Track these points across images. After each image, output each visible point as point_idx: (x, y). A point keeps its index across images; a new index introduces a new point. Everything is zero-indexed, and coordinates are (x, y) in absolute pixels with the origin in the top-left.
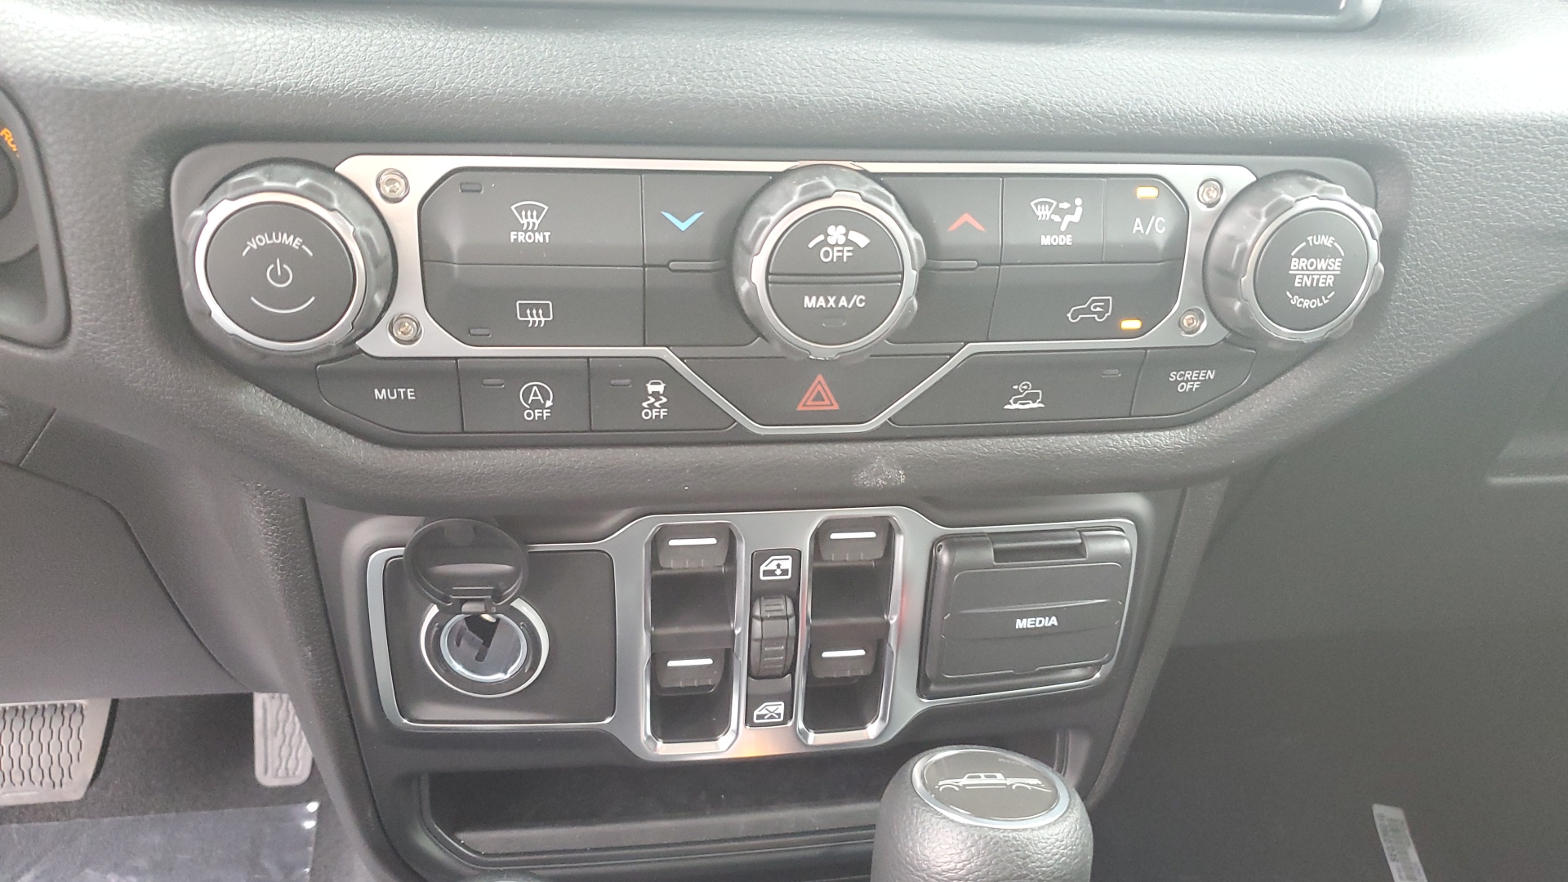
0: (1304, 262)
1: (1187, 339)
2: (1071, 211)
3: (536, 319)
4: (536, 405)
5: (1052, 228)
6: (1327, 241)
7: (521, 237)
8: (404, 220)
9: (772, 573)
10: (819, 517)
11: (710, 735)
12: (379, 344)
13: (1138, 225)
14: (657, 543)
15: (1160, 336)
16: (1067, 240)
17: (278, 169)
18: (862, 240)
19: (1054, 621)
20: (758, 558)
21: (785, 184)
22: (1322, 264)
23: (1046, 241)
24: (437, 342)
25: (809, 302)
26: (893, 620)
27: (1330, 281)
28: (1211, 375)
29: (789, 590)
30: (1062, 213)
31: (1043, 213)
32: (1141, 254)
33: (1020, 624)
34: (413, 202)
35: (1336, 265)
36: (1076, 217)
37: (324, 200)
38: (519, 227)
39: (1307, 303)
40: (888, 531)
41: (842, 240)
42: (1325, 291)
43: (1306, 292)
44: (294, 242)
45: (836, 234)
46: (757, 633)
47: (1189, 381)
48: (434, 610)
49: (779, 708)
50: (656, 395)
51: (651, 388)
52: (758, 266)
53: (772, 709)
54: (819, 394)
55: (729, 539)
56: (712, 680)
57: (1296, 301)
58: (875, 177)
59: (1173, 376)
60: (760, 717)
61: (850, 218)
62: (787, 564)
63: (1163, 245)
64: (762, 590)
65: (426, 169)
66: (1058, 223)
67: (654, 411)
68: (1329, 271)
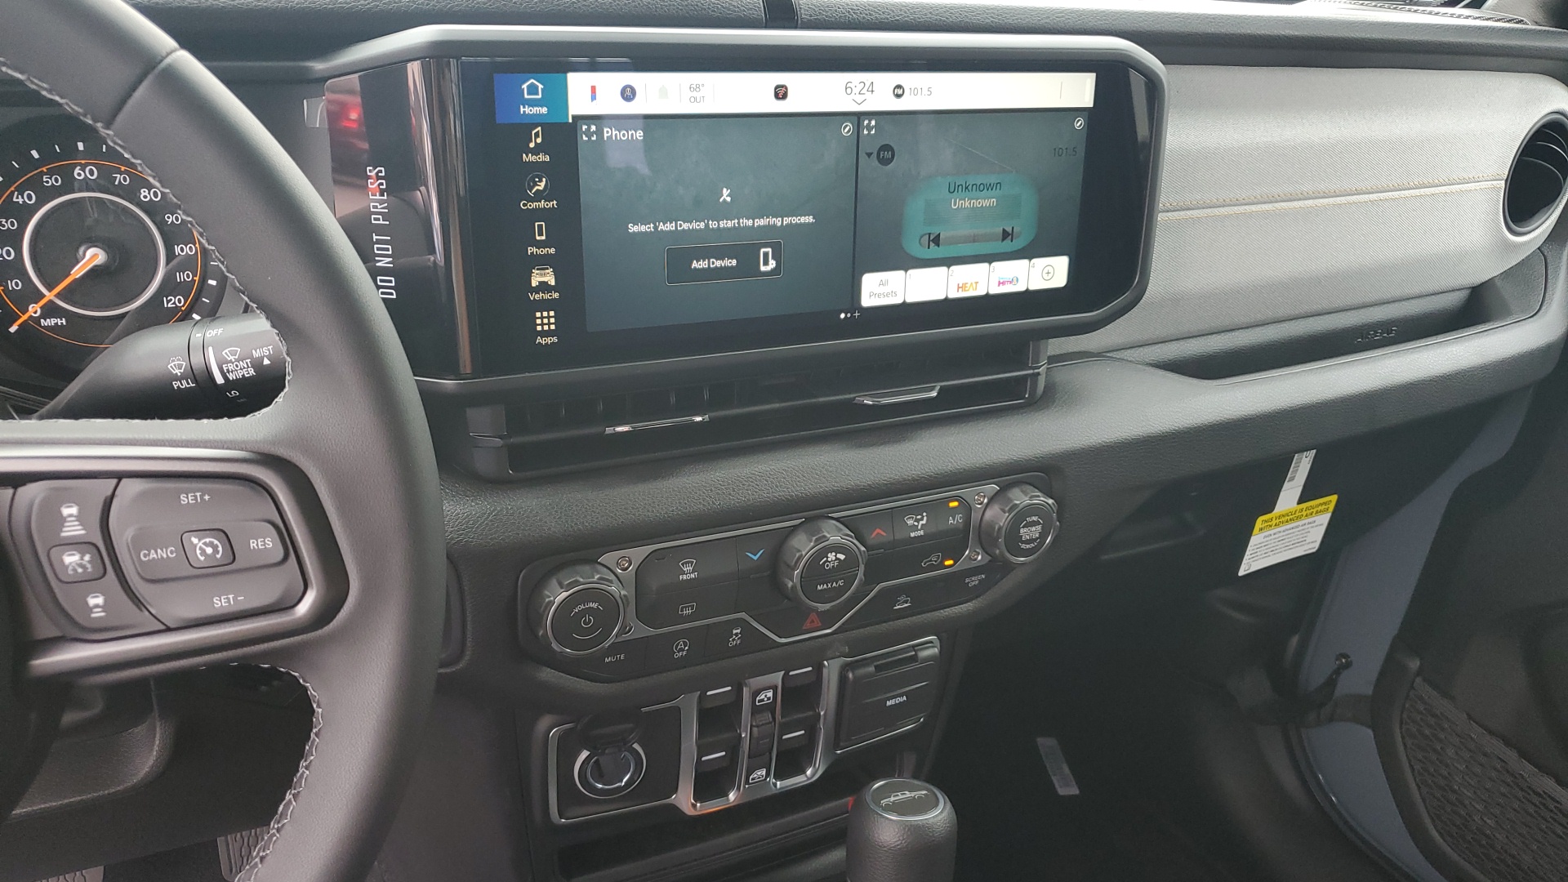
0: (1025, 530)
1: (974, 564)
2: (922, 519)
3: (688, 612)
4: (681, 649)
5: (915, 528)
6: (1035, 518)
7: (685, 577)
8: (628, 577)
9: (763, 700)
11: (724, 794)
13: (951, 521)
14: (701, 696)
15: (962, 564)
16: (922, 533)
18: (842, 557)
19: (903, 698)
20: (755, 694)
21: (801, 530)
22: (1033, 529)
23: (912, 535)
24: (639, 631)
26: (822, 711)
27: (1037, 535)
28: (983, 576)
29: (771, 707)
30: (918, 521)
31: (910, 522)
32: (954, 531)
33: (888, 703)
34: (632, 567)
35: (1039, 528)
36: (924, 522)
37: (606, 582)
38: (684, 573)
39: (1028, 546)
40: (820, 666)
41: (834, 558)
42: (1035, 539)
43: (1028, 542)
44: (594, 605)
45: (831, 556)
46: (755, 733)
47: (974, 581)
48: (585, 754)
49: (763, 772)
50: (736, 634)
51: (734, 632)
52: (796, 573)
53: (759, 773)
54: (813, 622)
55: (739, 687)
57: (1022, 545)
58: (837, 519)
59: (967, 580)
60: (753, 778)
61: (837, 548)
62: (770, 694)
63: (961, 526)
64: (756, 710)
65: (639, 553)
66: (917, 526)
67: (734, 641)
68: (1035, 531)
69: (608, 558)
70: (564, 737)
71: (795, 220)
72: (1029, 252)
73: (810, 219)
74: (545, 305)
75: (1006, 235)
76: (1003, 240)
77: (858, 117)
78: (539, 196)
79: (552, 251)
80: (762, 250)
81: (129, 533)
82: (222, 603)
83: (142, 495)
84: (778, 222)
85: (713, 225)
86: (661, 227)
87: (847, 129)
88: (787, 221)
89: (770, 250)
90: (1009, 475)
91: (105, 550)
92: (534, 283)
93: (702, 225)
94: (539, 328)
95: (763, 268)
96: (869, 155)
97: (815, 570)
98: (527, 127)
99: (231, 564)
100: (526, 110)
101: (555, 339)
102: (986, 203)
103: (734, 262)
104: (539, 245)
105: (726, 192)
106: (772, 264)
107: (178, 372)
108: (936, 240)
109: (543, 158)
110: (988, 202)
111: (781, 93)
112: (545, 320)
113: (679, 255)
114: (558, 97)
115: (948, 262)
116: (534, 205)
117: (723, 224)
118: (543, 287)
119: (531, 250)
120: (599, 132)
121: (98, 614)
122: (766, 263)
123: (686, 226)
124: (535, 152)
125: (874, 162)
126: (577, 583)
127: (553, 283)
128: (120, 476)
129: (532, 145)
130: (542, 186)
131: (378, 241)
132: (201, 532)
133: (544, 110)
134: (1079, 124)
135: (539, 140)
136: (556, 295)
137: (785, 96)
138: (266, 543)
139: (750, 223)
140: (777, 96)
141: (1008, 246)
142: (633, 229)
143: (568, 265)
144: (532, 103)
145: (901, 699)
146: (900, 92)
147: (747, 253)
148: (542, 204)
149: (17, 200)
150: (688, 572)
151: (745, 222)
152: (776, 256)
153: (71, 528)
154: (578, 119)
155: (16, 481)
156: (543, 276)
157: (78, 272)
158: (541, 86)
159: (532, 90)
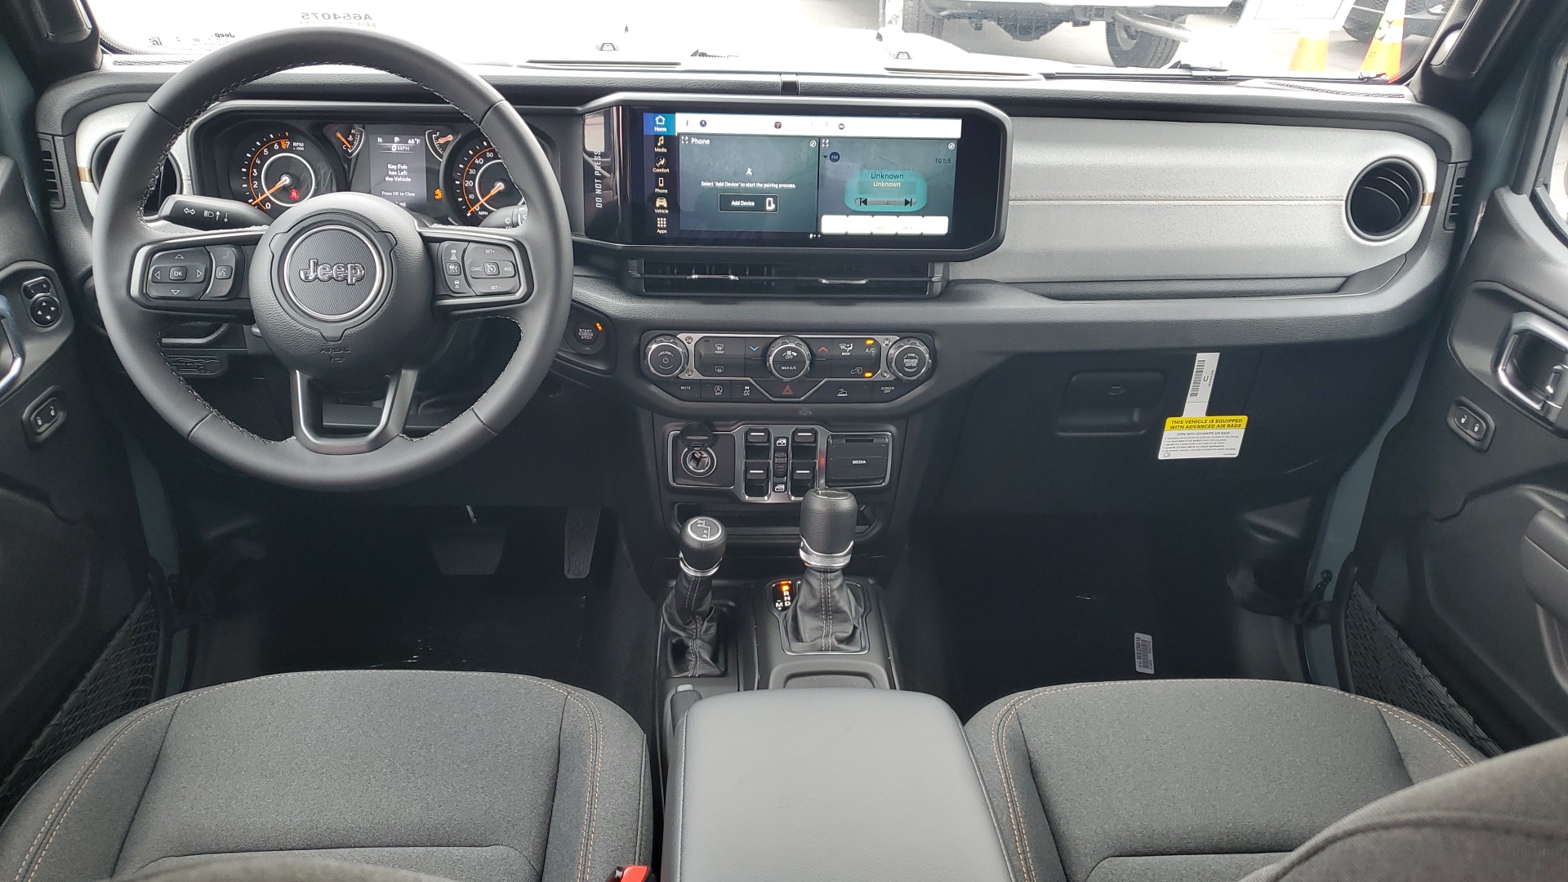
0: (907, 360)
1: (883, 379)
2: (850, 346)
3: (720, 371)
4: (718, 391)
5: (846, 351)
6: (913, 355)
7: (718, 353)
8: (691, 347)
9: (780, 444)
10: (794, 427)
11: (763, 495)
12: (684, 376)
13: (867, 350)
14: (747, 434)
15: (877, 377)
16: (849, 355)
17: (666, 337)
18: (795, 354)
19: (864, 462)
20: (776, 439)
21: (779, 340)
22: (912, 361)
23: (843, 355)
24: (696, 375)
25: (783, 368)
26: (817, 461)
27: (915, 365)
28: (893, 388)
29: (784, 449)
30: (848, 347)
31: (842, 347)
32: (869, 357)
33: (854, 462)
34: (693, 343)
35: (916, 361)
36: (851, 348)
37: (676, 344)
38: (717, 350)
39: (910, 370)
40: (815, 433)
41: (791, 354)
42: (915, 367)
43: (908, 367)
44: (670, 353)
45: (789, 353)
46: (776, 462)
47: (887, 390)
48: (686, 449)
49: (783, 487)
50: (747, 389)
51: (745, 388)
52: (771, 358)
53: (781, 488)
54: (788, 391)
55: (769, 434)
56: (764, 477)
57: (906, 369)
58: (801, 339)
59: (882, 388)
60: (777, 489)
61: (793, 349)
62: (785, 441)
63: (873, 355)
64: (777, 449)
65: (696, 336)
66: (847, 350)
67: (747, 393)
68: (914, 362)
69: (682, 336)
70: (675, 438)
71: (785, 186)
72: (922, 213)
73: (793, 186)
74: (661, 215)
75: (907, 203)
76: (906, 204)
77: (819, 139)
78: (661, 167)
79: (666, 191)
80: (768, 199)
81: (470, 261)
82: (494, 289)
83: (475, 248)
84: (776, 186)
85: (743, 185)
86: (717, 184)
87: (813, 144)
88: (781, 186)
89: (771, 199)
90: (905, 332)
91: (462, 266)
92: (657, 205)
93: (737, 185)
94: (659, 225)
95: (768, 208)
96: (825, 157)
97: (781, 360)
98: (657, 137)
99: (497, 276)
100: (657, 129)
101: (666, 231)
102: (894, 185)
103: (753, 204)
104: (660, 188)
105: (749, 170)
106: (773, 206)
107: (508, 223)
108: (865, 202)
109: (664, 150)
110: (896, 184)
111: (778, 126)
112: (662, 222)
113: (725, 199)
114: (671, 124)
115: (873, 214)
116: (658, 171)
117: (747, 185)
118: (661, 207)
119: (657, 190)
120: (690, 140)
121: (457, 287)
122: (770, 205)
123: (729, 185)
124: (660, 148)
125: (828, 161)
126: (662, 341)
127: (666, 205)
128: (469, 241)
129: (659, 144)
130: (662, 162)
131: (598, 183)
132: (490, 263)
133: (665, 130)
134: (952, 146)
135: (662, 142)
136: (667, 211)
137: (780, 127)
138: (510, 270)
139: (762, 185)
140: (776, 127)
141: (908, 208)
142: (703, 184)
143: (673, 199)
144: (660, 126)
145: (861, 462)
146: (842, 127)
147: (760, 200)
148: (663, 170)
149: (477, 162)
150: (719, 350)
151: (759, 185)
152: (775, 202)
153: (454, 258)
154: (679, 134)
155: (441, 240)
156: (662, 202)
157: (493, 192)
158: (664, 119)
159: (660, 120)
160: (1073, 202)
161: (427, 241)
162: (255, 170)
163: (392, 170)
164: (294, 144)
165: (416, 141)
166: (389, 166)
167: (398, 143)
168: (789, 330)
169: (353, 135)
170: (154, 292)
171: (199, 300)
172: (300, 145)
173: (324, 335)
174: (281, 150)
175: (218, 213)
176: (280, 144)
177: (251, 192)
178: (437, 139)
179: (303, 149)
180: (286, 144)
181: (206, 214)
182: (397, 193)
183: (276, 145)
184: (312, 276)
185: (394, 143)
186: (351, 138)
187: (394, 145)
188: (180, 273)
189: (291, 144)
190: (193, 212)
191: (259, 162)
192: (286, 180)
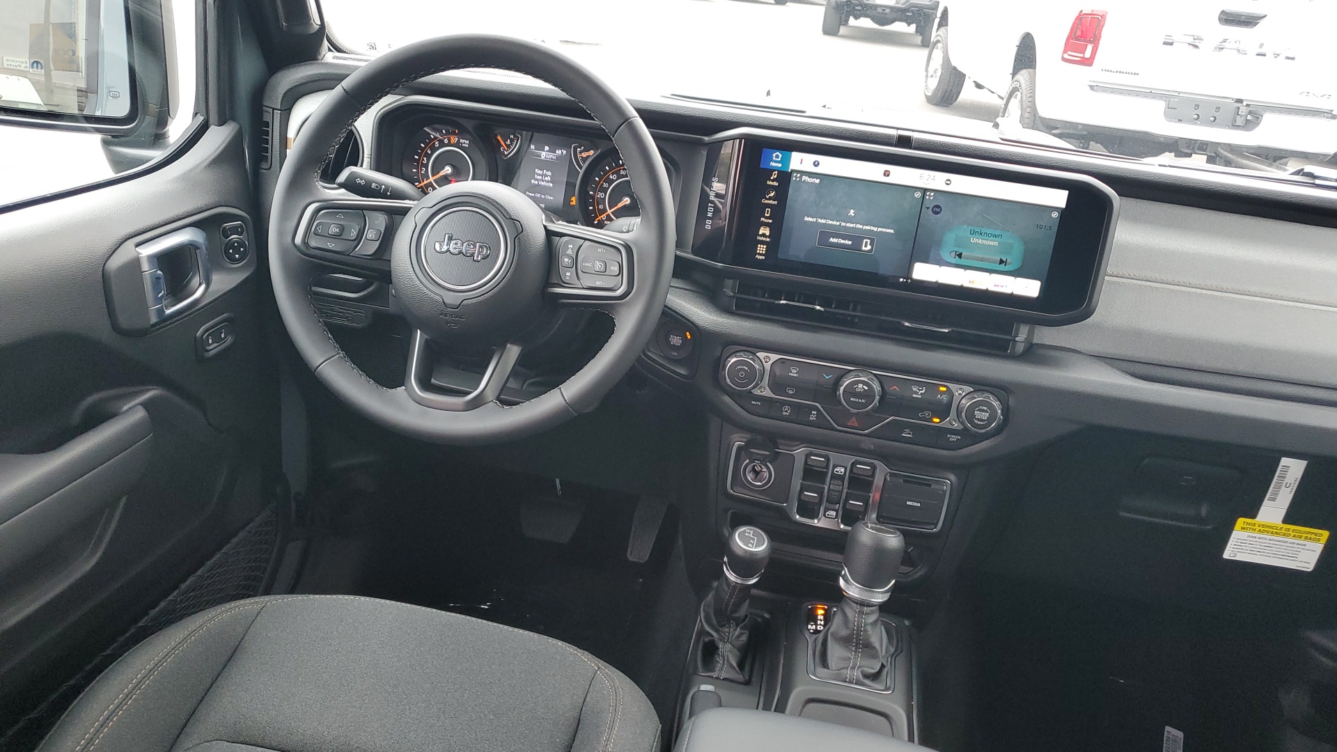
0: (978, 412)
1: (951, 427)
2: (922, 390)
3: (791, 392)
4: (786, 411)
5: (917, 393)
6: (985, 408)
7: (792, 374)
8: (768, 366)
9: (838, 472)
10: (853, 459)
11: (813, 518)
12: (757, 392)
13: (939, 396)
14: (808, 456)
15: (945, 424)
16: (920, 397)
17: (746, 353)
18: (866, 388)
19: (919, 505)
20: (835, 467)
21: (852, 372)
22: (984, 414)
23: (914, 396)
24: (767, 393)
25: (852, 399)
26: (871, 495)
27: (986, 418)
28: (960, 438)
29: (841, 478)
30: (920, 390)
31: (915, 389)
32: (940, 402)
33: (908, 503)
34: (770, 362)
35: (987, 415)
36: (923, 392)
37: (754, 361)
38: (791, 372)
39: (979, 423)
40: (874, 468)
41: (862, 387)
42: (985, 421)
43: (978, 419)
44: (746, 368)
45: (860, 386)
46: (831, 488)
47: (954, 438)
48: (748, 461)
49: (834, 513)
50: (814, 414)
51: (813, 412)
52: (842, 388)
53: (832, 514)
54: (853, 422)
55: (828, 459)
56: (817, 501)
57: (976, 421)
58: (874, 374)
59: (949, 436)
60: (828, 515)
61: (865, 383)
62: (843, 470)
63: (945, 402)
64: (834, 477)
65: (774, 357)
66: (918, 393)
67: (813, 418)
68: (985, 416)
69: (761, 355)
70: (740, 448)
71: (884, 230)
72: (1016, 273)
73: (892, 231)
74: (762, 243)
75: (1001, 262)
76: (1000, 264)
77: (924, 191)
78: (770, 199)
79: (771, 221)
80: (865, 240)
81: (582, 256)
82: (598, 284)
83: (589, 246)
84: (875, 229)
85: (843, 224)
86: (819, 220)
87: (918, 195)
88: (880, 229)
89: (869, 241)
90: (980, 384)
91: (575, 261)
92: (760, 233)
93: (838, 223)
94: (758, 251)
95: (864, 248)
96: (928, 208)
97: (850, 392)
98: (772, 171)
99: (603, 273)
100: (773, 164)
101: (763, 258)
102: (991, 243)
103: (850, 243)
104: (766, 218)
105: (852, 211)
106: (869, 247)
107: (623, 229)
108: (960, 256)
109: (776, 184)
110: (993, 243)
111: (887, 174)
112: (762, 249)
113: (825, 234)
114: (786, 161)
115: (966, 267)
116: (768, 202)
117: (848, 225)
118: (764, 235)
119: (762, 219)
120: (801, 177)
121: (568, 278)
122: (866, 246)
123: (830, 222)
124: (773, 181)
125: (930, 211)
126: (742, 357)
127: (768, 234)
128: (585, 239)
129: (772, 178)
130: (772, 195)
131: (710, 207)
132: (600, 261)
133: (780, 165)
134: (1055, 215)
135: (775, 176)
136: (768, 240)
137: (888, 175)
138: (616, 269)
139: (861, 227)
140: (885, 174)
141: (1002, 267)
142: (806, 219)
143: (777, 228)
144: (776, 162)
145: (916, 504)
146: (949, 182)
147: (857, 239)
148: (771, 202)
149: (611, 177)
150: (794, 373)
151: (859, 226)
152: (872, 244)
153: (569, 252)
154: (793, 171)
155: (562, 235)
156: (765, 231)
157: (620, 205)
158: (780, 156)
159: (777, 157)
160: (1171, 287)
161: (550, 234)
162: (425, 159)
163: (539, 175)
164: (461, 141)
165: (562, 153)
166: (536, 170)
167: (547, 151)
168: (864, 364)
169: (512, 141)
170: (314, 243)
171: (349, 255)
172: (465, 143)
173: (445, 301)
174: (449, 144)
175: (383, 187)
176: (449, 140)
177: (418, 177)
178: (581, 152)
179: (467, 146)
180: (454, 139)
181: (374, 185)
182: (539, 195)
183: (446, 140)
184: (445, 248)
185: (544, 151)
186: (508, 142)
187: (544, 153)
188: (338, 230)
189: (459, 140)
190: (363, 182)
191: (430, 152)
192: (448, 170)
